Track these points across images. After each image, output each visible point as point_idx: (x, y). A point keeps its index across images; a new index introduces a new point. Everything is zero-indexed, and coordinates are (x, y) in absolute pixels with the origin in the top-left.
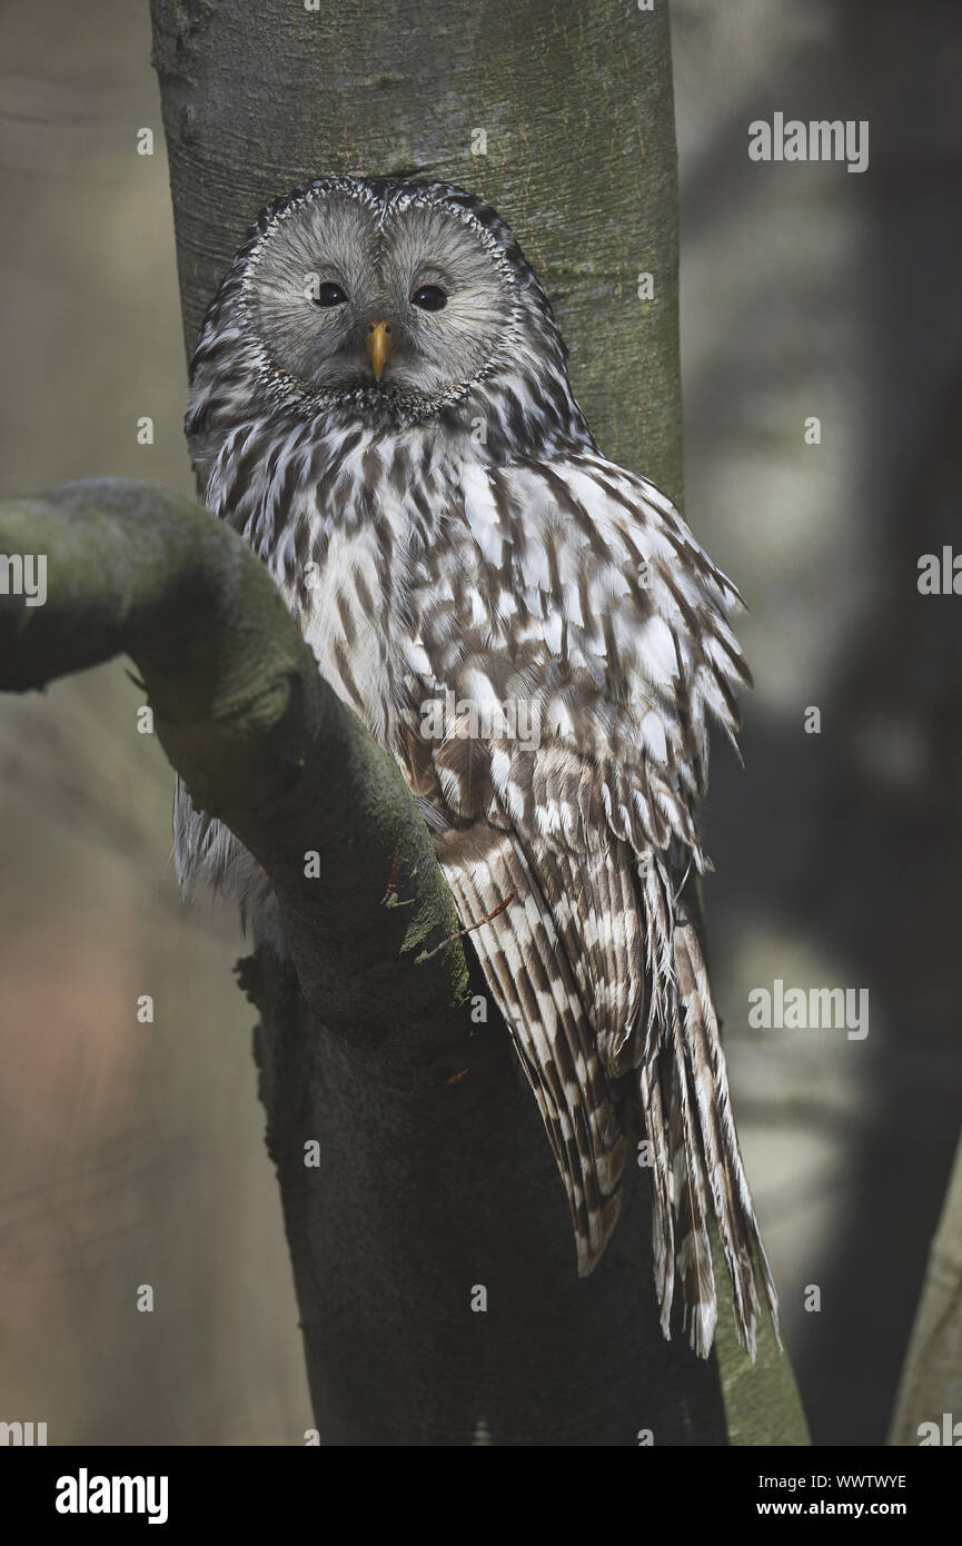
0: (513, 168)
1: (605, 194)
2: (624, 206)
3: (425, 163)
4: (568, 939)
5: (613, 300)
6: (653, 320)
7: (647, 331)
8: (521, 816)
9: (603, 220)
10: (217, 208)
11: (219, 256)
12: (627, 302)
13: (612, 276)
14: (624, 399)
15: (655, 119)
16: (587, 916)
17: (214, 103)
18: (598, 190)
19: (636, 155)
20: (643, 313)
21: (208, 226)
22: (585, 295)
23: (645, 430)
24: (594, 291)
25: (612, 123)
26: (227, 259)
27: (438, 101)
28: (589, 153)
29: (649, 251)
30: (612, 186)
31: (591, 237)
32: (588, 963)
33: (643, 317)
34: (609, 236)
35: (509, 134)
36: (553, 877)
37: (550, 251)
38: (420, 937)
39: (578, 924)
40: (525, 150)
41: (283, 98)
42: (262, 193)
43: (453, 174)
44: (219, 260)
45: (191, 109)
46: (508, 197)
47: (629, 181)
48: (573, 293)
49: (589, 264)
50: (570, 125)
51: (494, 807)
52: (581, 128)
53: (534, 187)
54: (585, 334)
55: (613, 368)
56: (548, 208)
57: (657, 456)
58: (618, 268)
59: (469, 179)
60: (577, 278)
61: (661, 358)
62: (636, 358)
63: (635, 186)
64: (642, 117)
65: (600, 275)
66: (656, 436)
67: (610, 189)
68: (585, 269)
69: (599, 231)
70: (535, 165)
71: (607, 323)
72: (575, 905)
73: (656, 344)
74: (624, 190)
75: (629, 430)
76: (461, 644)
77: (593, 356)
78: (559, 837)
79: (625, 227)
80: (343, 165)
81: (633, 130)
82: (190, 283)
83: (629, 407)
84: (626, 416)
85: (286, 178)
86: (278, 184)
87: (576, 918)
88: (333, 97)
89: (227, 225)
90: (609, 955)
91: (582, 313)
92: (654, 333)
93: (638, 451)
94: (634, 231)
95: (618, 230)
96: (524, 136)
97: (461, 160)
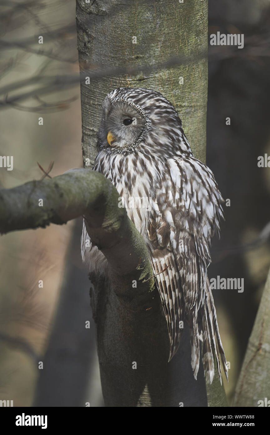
0: (168, 79)
1: (191, 86)
2: (195, 89)
3: (147, 77)
4: (182, 279)
5: (191, 112)
6: (201, 117)
7: (199, 120)
8: (175, 248)
9: (190, 93)
10: (93, 86)
11: (93, 98)
12: (195, 113)
13: (191, 106)
14: (193, 137)
15: (204, 68)
16: (187, 274)
17: (93, 60)
18: (189, 85)
19: (199, 76)
20: (199, 116)
21: (90, 90)
22: (184, 111)
23: (198, 145)
24: (187, 110)
25: (193, 69)
26: (94, 98)
27: (150, 62)
28: (187, 76)
29: (200, 100)
30: (193, 84)
31: (187, 97)
32: (186, 285)
33: (198, 117)
34: (191, 96)
35: (168, 71)
36: (180, 263)
37: (177, 100)
38: (144, 276)
39: (185, 276)
40: (172, 75)
41: (111, 59)
42: (105, 83)
43: (153, 80)
44: (93, 99)
45: (87, 60)
46: (167, 86)
47: (196, 83)
48: (181, 110)
49: (186, 103)
50: (183, 69)
51: (169, 245)
52: (186, 70)
53: (173, 84)
54: (184, 121)
55: (191, 129)
56: (177, 89)
57: (200, 151)
58: (193, 104)
59: (157, 82)
60: (183, 107)
61: (202, 127)
62: (196, 127)
63: (198, 84)
64: (200, 67)
65: (188, 106)
66: (200, 146)
67: (192, 85)
68: (185, 105)
69: (189, 95)
70: (174, 79)
71: (190, 118)
72: (185, 271)
73: (201, 123)
74: (195, 85)
75: (194, 145)
76: (166, 204)
77: (186, 126)
78: (183, 254)
79: (195, 94)
80: (126, 77)
81: (198, 70)
82: (84, 103)
83: (194, 139)
84: (193, 141)
85: (111, 79)
86: (109, 81)
87: (185, 274)
88: (124, 60)
89: (95, 90)
90: (191, 284)
91: (184, 115)
92: (201, 121)
93: (196, 150)
94: (197, 95)
95: (193, 95)
96: (172, 72)
97: (156, 77)
